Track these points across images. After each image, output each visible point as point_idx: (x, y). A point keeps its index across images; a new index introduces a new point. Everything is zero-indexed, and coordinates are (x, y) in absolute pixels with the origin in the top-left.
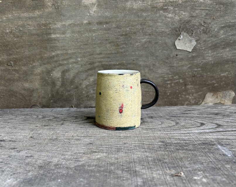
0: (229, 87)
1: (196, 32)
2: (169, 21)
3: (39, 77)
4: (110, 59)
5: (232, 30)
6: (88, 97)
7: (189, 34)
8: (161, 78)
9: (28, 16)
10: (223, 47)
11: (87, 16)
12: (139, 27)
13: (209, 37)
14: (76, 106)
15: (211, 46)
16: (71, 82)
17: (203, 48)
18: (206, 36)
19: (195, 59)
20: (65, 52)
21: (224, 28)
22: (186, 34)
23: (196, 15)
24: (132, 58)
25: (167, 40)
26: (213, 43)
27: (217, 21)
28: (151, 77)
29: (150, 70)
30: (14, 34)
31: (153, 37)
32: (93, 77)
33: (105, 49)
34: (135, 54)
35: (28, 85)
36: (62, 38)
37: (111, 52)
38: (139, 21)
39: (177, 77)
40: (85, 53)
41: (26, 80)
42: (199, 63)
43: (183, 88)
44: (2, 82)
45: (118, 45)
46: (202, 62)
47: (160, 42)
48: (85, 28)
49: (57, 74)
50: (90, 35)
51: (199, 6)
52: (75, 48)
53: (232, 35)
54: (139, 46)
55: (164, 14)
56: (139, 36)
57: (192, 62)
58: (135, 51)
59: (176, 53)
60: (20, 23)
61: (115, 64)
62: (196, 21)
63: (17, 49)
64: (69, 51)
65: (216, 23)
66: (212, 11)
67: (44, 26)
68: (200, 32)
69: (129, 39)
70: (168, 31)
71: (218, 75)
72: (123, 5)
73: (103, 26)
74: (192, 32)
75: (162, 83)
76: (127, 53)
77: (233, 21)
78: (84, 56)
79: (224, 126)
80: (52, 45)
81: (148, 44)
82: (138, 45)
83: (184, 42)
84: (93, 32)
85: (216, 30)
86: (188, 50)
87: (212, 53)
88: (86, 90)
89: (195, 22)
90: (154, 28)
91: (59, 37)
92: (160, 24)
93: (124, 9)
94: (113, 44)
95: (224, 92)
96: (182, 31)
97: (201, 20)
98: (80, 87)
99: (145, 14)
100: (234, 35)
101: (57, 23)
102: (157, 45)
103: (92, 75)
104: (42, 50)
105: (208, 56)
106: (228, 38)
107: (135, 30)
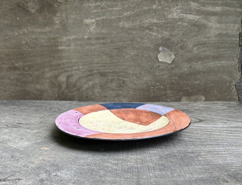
0: (200, 93)
1: (174, 48)
2: (153, 38)
3: (48, 80)
4: (105, 68)
5: (203, 47)
6: (88, 98)
7: (169, 49)
8: (146, 84)
9: (40, 31)
10: (196, 61)
11: (88, 33)
12: (129, 42)
13: (185, 52)
15: (186, 60)
16: (74, 85)
18: (183, 51)
19: (173, 70)
20: (69, 61)
21: (197, 45)
22: (167, 49)
23: (175, 34)
24: (123, 67)
25: (151, 54)
26: (188, 57)
27: (191, 40)
28: (138, 83)
29: (137, 77)
30: (28, 46)
31: (140, 51)
32: (92, 82)
33: (102, 59)
34: (126, 64)
35: (39, 87)
36: (67, 50)
37: (106, 62)
38: (129, 37)
39: (158, 84)
40: (85, 62)
41: (38, 83)
42: (176, 73)
43: (164, 92)
44: (19, 84)
45: (112, 57)
46: (179, 72)
47: (146, 55)
48: (86, 42)
49: (62, 78)
50: (90, 47)
51: (177, 28)
52: (78, 58)
54: (129, 58)
55: (149, 32)
56: (129, 50)
57: (171, 72)
58: (126, 62)
59: (158, 65)
60: (34, 36)
61: (110, 71)
62: (175, 39)
63: (31, 57)
64: (73, 60)
66: (188, 32)
67: (53, 40)
68: (178, 48)
69: (121, 52)
70: (153, 47)
71: (192, 83)
72: (117, 24)
73: (101, 41)
74: (171, 48)
75: (147, 88)
76: (119, 64)
77: (205, 40)
78: (84, 65)
80: (59, 55)
81: (136, 56)
82: (128, 57)
83: (165, 56)
84: (92, 45)
86: (168, 62)
87: (187, 65)
88: (86, 92)
89: (174, 40)
90: (141, 44)
91: (65, 49)
92: (146, 41)
93: (118, 27)
94: (108, 56)
95: (196, 96)
96: (163, 47)
97: (179, 38)
98: (81, 90)
99: (134, 32)
100: (205, 51)
101: (63, 37)
102: (143, 58)
103: (90, 80)
104: (51, 59)
105: (184, 67)
106: (200, 54)
107: (126, 45)
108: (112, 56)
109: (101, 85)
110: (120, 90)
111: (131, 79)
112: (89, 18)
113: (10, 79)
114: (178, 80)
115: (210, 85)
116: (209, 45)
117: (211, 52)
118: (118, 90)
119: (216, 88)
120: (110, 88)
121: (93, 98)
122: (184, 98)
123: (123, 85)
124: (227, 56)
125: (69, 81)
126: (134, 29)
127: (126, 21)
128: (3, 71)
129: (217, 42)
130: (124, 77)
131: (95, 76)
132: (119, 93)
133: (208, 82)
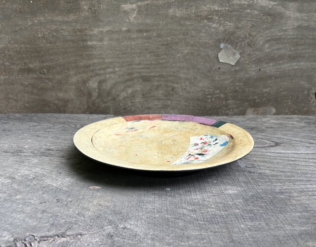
1: (241, 45)
2: (213, 32)
3: (74, 87)
4: (150, 70)
5: (277, 44)
7: (233, 46)
8: (202, 92)
9: (62, 20)
10: (267, 62)
11: (126, 23)
12: (181, 36)
13: (253, 51)
15: (255, 60)
16: (108, 93)
17: (247, 62)
18: (251, 49)
19: (237, 74)
20: (102, 61)
21: (269, 41)
22: (230, 46)
23: (241, 26)
24: (173, 70)
25: (210, 53)
26: (257, 57)
27: (262, 34)
28: (192, 90)
29: (191, 83)
30: (46, 40)
31: (195, 48)
32: (131, 89)
33: (145, 59)
34: (176, 66)
35: (62, 95)
36: (99, 46)
37: (150, 63)
38: (181, 30)
39: (218, 91)
40: (123, 63)
41: (60, 90)
42: (241, 77)
43: (224, 102)
44: (35, 91)
45: (158, 56)
46: (245, 76)
47: (203, 53)
48: (124, 36)
49: (93, 84)
50: (129, 43)
51: (245, 17)
53: (277, 50)
54: (181, 57)
55: (208, 23)
56: (180, 47)
57: (235, 76)
58: (176, 62)
59: (218, 67)
60: (54, 27)
62: (240, 33)
63: (51, 56)
64: (106, 60)
66: (258, 23)
67: (80, 32)
68: (245, 44)
69: (170, 49)
70: (212, 43)
71: (260, 90)
72: (166, 12)
73: (144, 35)
74: (236, 44)
75: (202, 97)
76: (168, 65)
77: (280, 34)
78: (122, 66)
80: (88, 53)
81: (190, 55)
82: (179, 57)
83: (227, 55)
84: (132, 40)
86: (231, 64)
87: (255, 67)
88: (124, 102)
90: (197, 39)
91: (96, 45)
92: (203, 35)
93: (167, 16)
94: (153, 55)
95: (265, 108)
96: (226, 43)
97: (246, 32)
98: (118, 99)
99: (188, 23)
100: (280, 49)
101: (94, 29)
102: (199, 57)
103: (130, 87)
104: (77, 58)
105: (252, 70)
106: (273, 53)
107: (177, 40)
108: (158, 55)
109: (143, 94)
110: (168, 100)
111: (183, 85)
112: (127, 2)
113: (22, 85)
114: (243, 86)
115: (284, 93)
116: (284, 41)
117: (287, 51)
118: (165, 100)
119: (290, 97)
120: (155, 96)
121: (133, 110)
122: (249, 111)
123: (171, 93)
124: (307, 55)
125: (102, 88)
126: (188, 18)
127: (178, 7)
128: (13, 74)
129: (295, 37)
130: (173, 83)
131: (135, 81)
132: (167, 104)
133: (281, 89)
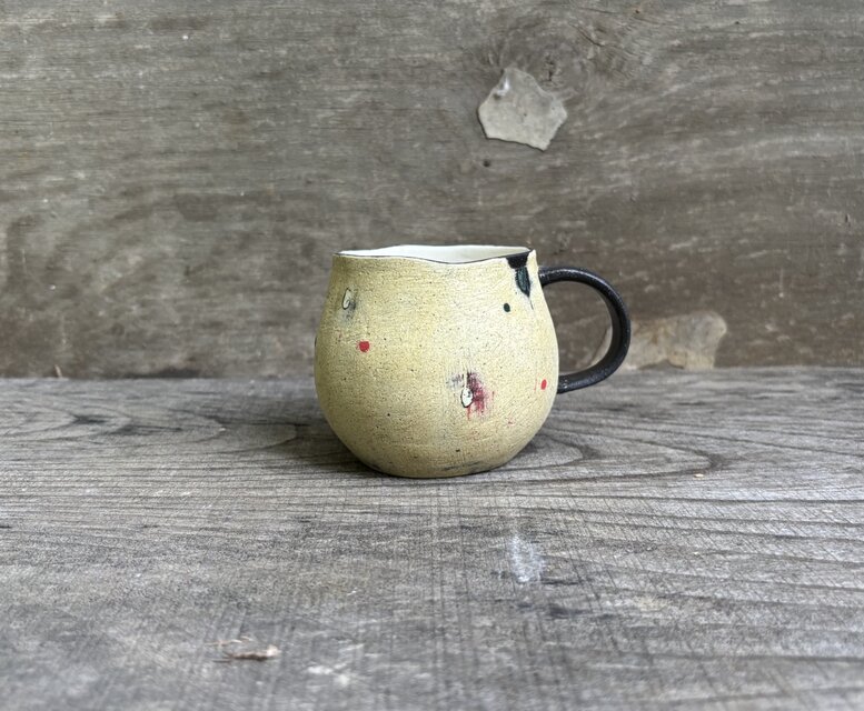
0: (703, 298)
1: (564, 70)
2: (455, 20)
4: (210, 175)
5: (709, 62)
6: (121, 333)
7: (536, 75)
10: (679, 133)
12: (329, 43)
13: (620, 91)
14: (70, 371)
15: (628, 127)
16: (48, 268)
18: (608, 84)
19: (562, 182)
20: (20, 146)
21: (680, 52)
22: (526, 75)
24: (304, 172)
25: (448, 102)
26: (638, 116)
27: (649, 25)
29: (377, 223)
31: (388, 85)
32: (139, 250)
33: (188, 133)
34: (314, 156)
36: (8, 85)
37: (212, 145)
38: (327, 16)
40: (105, 149)
42: (578, 196)
45: (242, 118)
46: (592, 192)
47: (419, 106)
48: (104, 46)
50: (125, 72)
52: (63, 127)
53: (713, 85)
54: (331, 122)
56: (329, 82)
57: (551, 192)
58: (315, 143)
59: (482, 156)
61: (233, 194)
62: (564, 23)
64: (38, 141)
65: (649, 31)
68: (583, 67)
69: (289, 92)
70: (452, 62)
71: (658, 247)
73: (181, 39)
74: (548, 66)
76: (283, 153)
77: (720, 25)
78: (101, 163)
79: (610, 456)
81: (369, 114)
82: (325, 119)
83: (515, 110)
84: (137, 60)
85: (647, 60)
86: (534, 143)
87: (632, 156)
88: (111, 305)
89: (563, 27)
90: (392, 50)
92: (416, 32)
94: (221, 114)
95: (684, 318)
96: (507, 64)
97: (586, 18)
98: (86, 291)
100: (721, 83)
102: (404, 120)
103: (132, 241)
106: (697, 98)
107: (311, 57)
108: (241, 114)
109: (188, 267)
110: (290, 290)
114: (587, 233)
115: (753, 255)
116: (739, 53)
117: (755, 88)
118: (279, 291)
119: (782, 273)
120: (237, 279)
121: (149, 334)
123: (303, 262)
124: (836, 104)
125: (23, 251)
129: (781, 33)
130: (309, 224)
131: (155, 218)
132: (285, 307)
133: (742, 241)
